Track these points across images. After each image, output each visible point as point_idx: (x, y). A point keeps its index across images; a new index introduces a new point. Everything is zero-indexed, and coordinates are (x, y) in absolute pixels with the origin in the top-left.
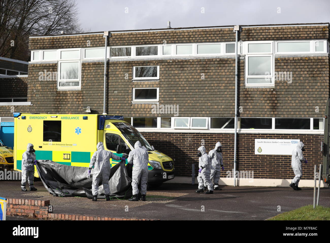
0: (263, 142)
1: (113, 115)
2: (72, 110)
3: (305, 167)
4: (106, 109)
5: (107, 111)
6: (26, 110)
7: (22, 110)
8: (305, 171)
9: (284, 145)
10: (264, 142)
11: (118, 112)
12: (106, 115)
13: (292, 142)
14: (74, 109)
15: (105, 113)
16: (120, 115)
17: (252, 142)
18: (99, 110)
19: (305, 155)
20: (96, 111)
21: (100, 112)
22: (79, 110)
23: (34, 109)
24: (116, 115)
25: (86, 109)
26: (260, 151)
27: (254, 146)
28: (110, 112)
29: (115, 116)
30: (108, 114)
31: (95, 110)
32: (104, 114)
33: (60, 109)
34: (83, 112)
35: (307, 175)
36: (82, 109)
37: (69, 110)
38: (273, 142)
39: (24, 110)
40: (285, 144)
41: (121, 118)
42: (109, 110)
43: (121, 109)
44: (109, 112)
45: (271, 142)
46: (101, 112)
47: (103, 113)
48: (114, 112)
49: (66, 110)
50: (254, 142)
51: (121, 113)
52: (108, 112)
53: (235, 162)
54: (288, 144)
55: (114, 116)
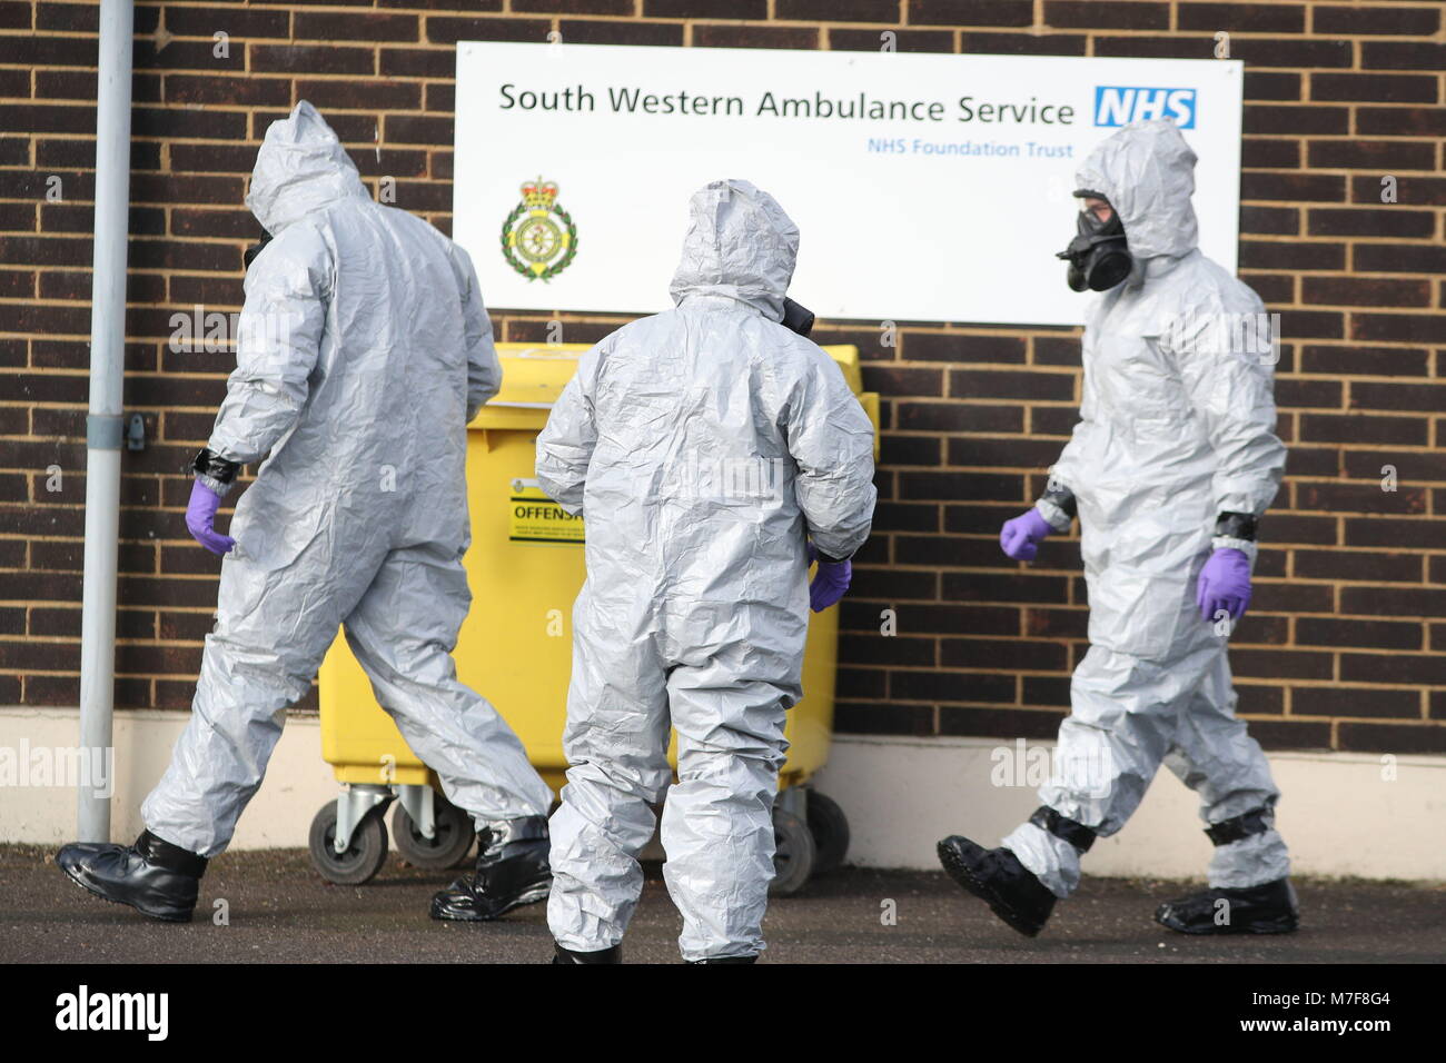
0: (603, 102)
3: (1325, 531)
8: (1322, 599)
9: (966, 149)
10: (624, 100)
13: (1110, 98)
17: (408, 97)
19: (1331, 326)
26: (540, 243)
27: (446, 164)
35: (1352, 668)
38: (767, 104)
40: (977, 131)
45: (735, 104)
50: (445, 98)
53: (95, 431)
54: (1031, 130)
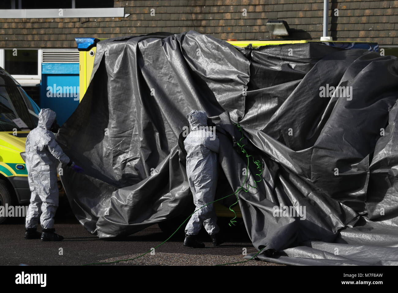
1: (348, 41)
2: (238, 30)
4: (330, 26)
5: (333, 32)
6: (112, 29)
7: (100, 31)
11: (362, 33)
12: (330, 43)
14: (243, 28)
15: (327, 35)
16: (368, 41)
18: (311, 28)
20: (302, 31)
21: (313, 35)
22: (257, 28)
23: (134, 29)
24: (358, 41)
25: (273, 28)
28: (341, 32)
29: (356, 43)
30: (334, 38)
31: (299, 28)
32: (325, 39)
33: (205, 27)
34: (265, 34)
36: (263, 28)
37: (229, 29)
39: (107, 30)
41: (371, 48)
42: (339, 27)
43: (372, 26)
44: (338, 33)
46: (315, 33)
47: (321, 38)
48: (352, 34)
49: (219, 29)
51: (372, 34)
52: (336, 34)
55: (353, 44)
